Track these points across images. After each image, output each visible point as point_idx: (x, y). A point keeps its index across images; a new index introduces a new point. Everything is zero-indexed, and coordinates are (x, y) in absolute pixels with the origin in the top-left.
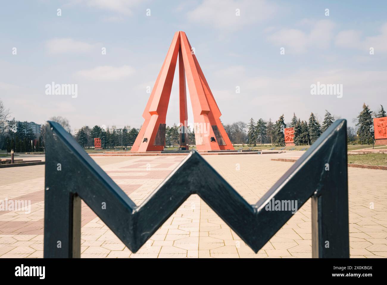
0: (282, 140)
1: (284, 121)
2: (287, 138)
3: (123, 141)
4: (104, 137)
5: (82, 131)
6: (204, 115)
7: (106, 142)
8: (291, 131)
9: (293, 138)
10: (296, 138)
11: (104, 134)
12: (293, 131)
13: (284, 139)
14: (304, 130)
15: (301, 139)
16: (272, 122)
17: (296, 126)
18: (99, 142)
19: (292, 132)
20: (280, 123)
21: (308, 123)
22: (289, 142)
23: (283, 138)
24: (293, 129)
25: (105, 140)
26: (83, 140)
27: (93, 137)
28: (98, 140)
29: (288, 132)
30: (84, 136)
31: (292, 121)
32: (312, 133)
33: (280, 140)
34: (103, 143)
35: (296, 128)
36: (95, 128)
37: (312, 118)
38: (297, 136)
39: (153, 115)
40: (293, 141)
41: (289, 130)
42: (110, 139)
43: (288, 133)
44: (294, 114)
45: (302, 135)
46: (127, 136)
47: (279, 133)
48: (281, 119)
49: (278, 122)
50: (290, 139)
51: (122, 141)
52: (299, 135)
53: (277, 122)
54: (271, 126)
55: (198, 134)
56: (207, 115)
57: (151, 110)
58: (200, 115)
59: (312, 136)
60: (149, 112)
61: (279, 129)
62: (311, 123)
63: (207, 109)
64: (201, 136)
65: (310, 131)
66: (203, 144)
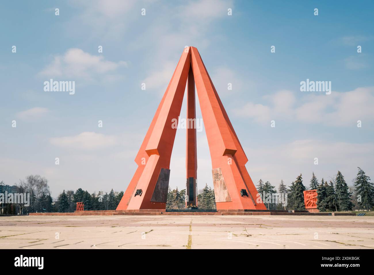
0: (302, 205)
1: (302, 182)
2: (307, 203)
3: (109, 206)
4: (88, 201)
5: (63, 194)
6: (228, 156)
7: (90, 207)
8: (313, 194)
9: (316, 202)
10: (320, 202)
11: (88, 198)
12: (315, 194)
13: (304, 204)
14: (330, 192)
15: (326, 204)
16: (284, 184)
17: (319, 188)
18: (82, 207)
19: (314, 196)
20: (298, 184)
21: (334, 185)
22: (311, 208)
23: (302, 203)
24: (315, 191)
25: (89, 204)
26: (63, 204)
27: (76, 202)
28: (81, 205)
29: (308, 195)
30: (65, 200)
31: (311, 183)
32: (341, 196)
33: (299, 205)
34: (86, 208)
35: (319, 190)
36: (78, 192)
37: (340, 178)
38: (322, 200)
39: (152, 156)
40: (316, 207)
41: (310, 192)
42: (95, 204)
43: (308, 197)
44: (313, 174)
45: (327, 199)
46: (114, 200)
47: (298, 197)
48: (299, 180)
49: (295, 183)
50: (312, 204)
51: (107, 206)
52: (324, 199)
53: (293, 183)
54: (283, 189)
55: (219, 185)
56: (233, 157)
57: (148, 148)
58: (223, 155)
59: (341, 199)
60: (146, 151)
61: (297, 192)
62: (339, 184)
63: (233, 147)
64: (225, 188)
65: (338, 194)
66: (229, 201)
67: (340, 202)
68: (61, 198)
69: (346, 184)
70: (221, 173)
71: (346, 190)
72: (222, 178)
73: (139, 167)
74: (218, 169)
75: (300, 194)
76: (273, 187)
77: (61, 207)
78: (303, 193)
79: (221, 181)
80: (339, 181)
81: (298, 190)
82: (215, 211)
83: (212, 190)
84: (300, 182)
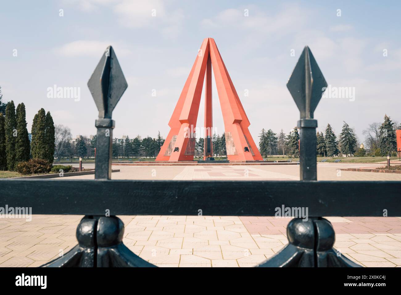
0: (297, 152)
5: (81, 140)
6: (236, 124)
14: (320, 141)
16: (284, 133)
21: (324, 135)
26: (82, 150)
27: (93, 147)
30: (84, 146)
32: (328, 144)
36: (95, 137)
37: (329, 129)
39: (184, 124)
45: (317, 147)
49: (292, 133)
53: (290, 133)
54: (283, 137)
55: (230, 144)
56: (239, 124)
57: (181, 119)
58: (233, 124)
59: (328, 147)
60: (179, 120)
61: (293, 140)
62: (327, 135)
63: (240, 118)
64: (234, 146)
65: (327, 142)
66: (236, 155)
67: (327, 149)
68: (80, 144)
69: (333, 135)
70: (231, 136)
71: (333, 140)
72: (232, 139)
73: (171, 129)
74: (229, 133)
75: (295, 142)
76: (275, 134)
77: (81, 152)
78: (298, 141)
79: (231, 141)
80: (328, 132)
81: (294, 139)
82: (228, 162)
83: (220, 137)
84: (296, 132)
